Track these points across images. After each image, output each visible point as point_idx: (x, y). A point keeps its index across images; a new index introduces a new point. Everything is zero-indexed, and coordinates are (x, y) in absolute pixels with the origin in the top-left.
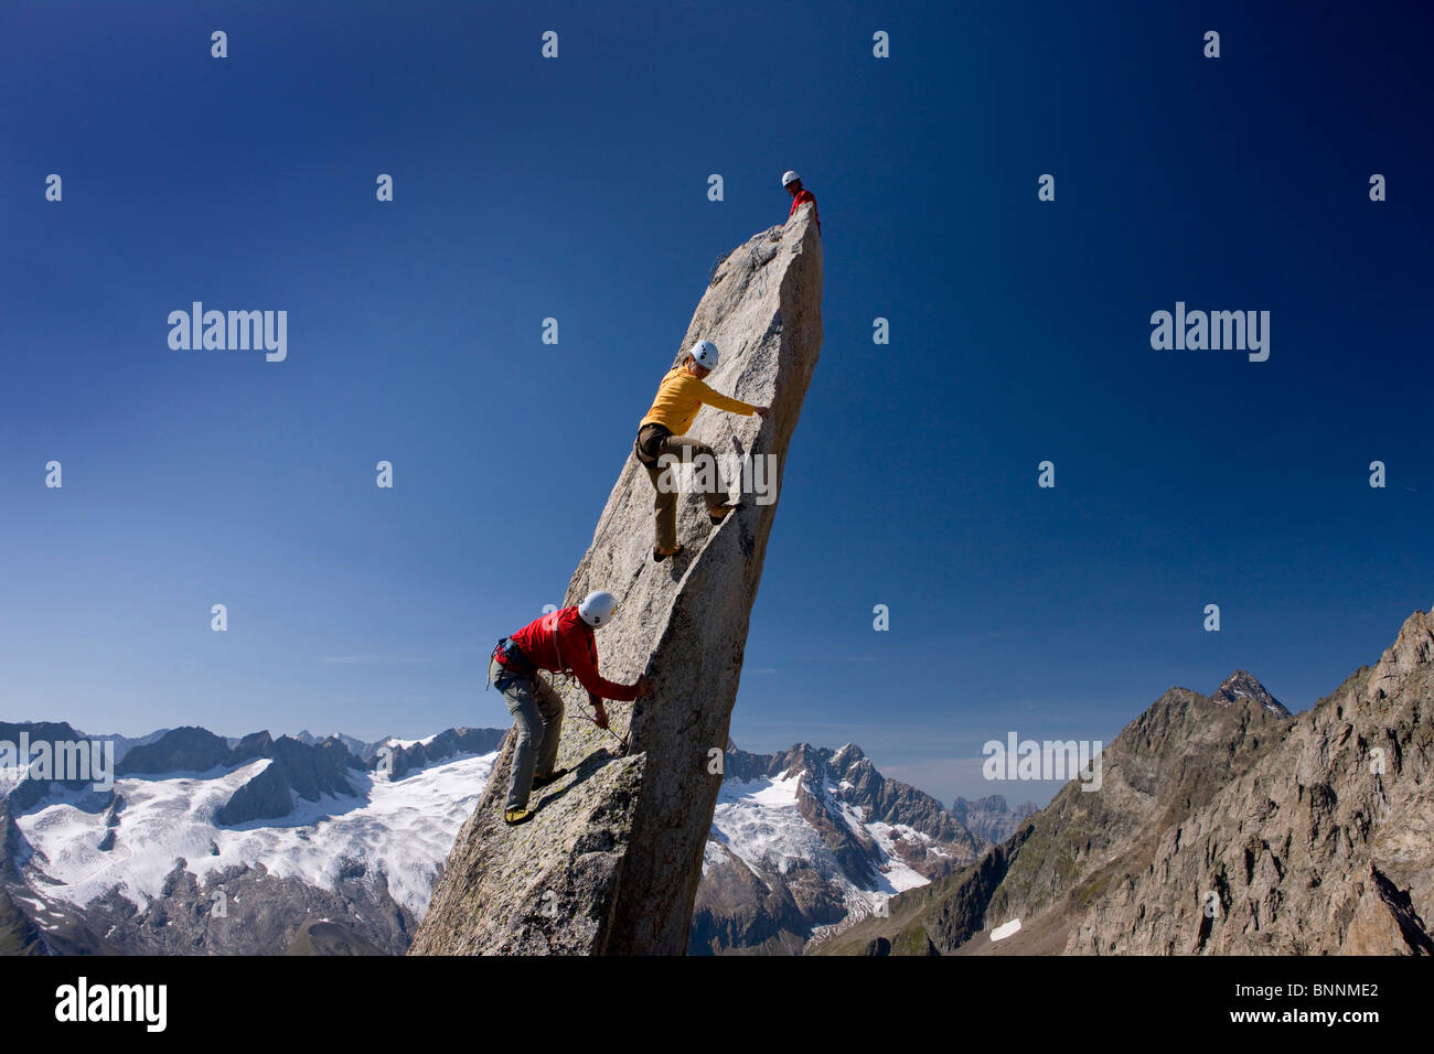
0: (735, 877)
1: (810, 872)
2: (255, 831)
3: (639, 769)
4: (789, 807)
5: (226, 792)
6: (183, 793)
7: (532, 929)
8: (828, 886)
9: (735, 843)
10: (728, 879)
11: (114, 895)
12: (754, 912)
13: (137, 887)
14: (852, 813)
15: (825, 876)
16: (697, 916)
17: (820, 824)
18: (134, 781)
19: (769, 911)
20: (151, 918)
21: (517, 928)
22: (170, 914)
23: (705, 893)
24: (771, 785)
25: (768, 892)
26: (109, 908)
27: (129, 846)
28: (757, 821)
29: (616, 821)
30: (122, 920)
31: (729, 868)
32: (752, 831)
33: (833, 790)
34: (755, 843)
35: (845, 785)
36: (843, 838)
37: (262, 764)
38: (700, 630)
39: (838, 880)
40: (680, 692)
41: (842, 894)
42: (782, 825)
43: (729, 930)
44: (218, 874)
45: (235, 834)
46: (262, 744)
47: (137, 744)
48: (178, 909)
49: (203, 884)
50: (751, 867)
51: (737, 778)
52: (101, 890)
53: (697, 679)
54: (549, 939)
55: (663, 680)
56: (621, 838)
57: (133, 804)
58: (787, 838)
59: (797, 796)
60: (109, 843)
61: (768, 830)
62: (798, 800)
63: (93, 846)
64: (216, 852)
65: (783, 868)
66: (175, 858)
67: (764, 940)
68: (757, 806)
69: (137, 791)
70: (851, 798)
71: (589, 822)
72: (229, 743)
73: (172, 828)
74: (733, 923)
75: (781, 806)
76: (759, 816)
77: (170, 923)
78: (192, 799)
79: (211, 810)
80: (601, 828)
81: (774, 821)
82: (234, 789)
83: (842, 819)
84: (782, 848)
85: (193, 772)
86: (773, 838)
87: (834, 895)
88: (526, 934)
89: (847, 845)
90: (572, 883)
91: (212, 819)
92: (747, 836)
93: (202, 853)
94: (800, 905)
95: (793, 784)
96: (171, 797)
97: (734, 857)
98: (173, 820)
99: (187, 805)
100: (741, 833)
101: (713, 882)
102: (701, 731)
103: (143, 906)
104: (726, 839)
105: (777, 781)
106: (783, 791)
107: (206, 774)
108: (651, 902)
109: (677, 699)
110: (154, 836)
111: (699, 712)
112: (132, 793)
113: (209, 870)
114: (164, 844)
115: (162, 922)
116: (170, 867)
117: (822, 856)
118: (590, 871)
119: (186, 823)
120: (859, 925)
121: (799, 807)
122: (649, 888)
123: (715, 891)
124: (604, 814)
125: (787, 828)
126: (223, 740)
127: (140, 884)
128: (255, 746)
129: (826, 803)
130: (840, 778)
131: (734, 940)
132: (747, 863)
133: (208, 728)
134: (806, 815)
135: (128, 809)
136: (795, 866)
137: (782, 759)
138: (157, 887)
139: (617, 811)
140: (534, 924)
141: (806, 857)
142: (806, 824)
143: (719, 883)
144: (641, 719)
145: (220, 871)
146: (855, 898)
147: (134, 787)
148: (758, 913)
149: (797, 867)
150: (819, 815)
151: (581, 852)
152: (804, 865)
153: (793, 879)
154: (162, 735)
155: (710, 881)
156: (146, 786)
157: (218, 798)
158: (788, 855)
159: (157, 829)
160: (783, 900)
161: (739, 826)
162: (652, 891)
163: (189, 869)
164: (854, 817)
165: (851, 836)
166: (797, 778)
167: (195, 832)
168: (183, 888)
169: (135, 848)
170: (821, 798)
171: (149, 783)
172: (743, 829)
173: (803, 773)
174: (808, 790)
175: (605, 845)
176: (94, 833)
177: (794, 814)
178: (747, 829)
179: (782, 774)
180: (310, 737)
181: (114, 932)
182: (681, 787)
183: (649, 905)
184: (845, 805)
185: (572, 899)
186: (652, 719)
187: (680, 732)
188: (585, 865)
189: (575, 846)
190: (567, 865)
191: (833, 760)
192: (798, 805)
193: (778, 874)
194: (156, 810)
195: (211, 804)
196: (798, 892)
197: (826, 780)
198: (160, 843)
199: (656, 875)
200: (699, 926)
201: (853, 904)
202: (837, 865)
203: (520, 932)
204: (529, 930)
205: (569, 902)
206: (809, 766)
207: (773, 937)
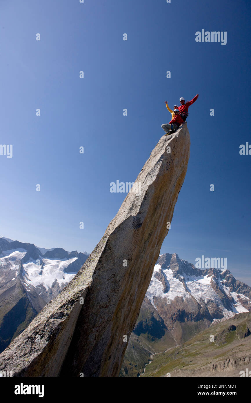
0: (192, 302)
1: (214, 303)
2: (73, 275)
3: (81, 293)
4: (208, 285)
5: (67, 265)
6: (57, 263)
7: (29, 341)
8: (218, 308)
9: (193, 293)
10: (190, 302)
11: (42, 285)
12: (197, 312)
13: (47, 285)
14: (226, 289)
15: (218, 305)
16: (181, 311)
17: (217, 291)
18: (47, 259)
19: (201, 312)
20: (49, 292)
21: (25, 340)
22: (53, 292)
23: (184, 305)
24: (203, 278)
25: (201, 307)
26: (40, 288)
27: (45, 274)
28: (199, 287)
29: (68, 309)
30: (43, 291)
31: (191, 299)
32: (197, 290)
33: (221, 282)
34: (198, 294)
35: (225, 280)
36: (223, 295)
37: (75, 259)
38: (114, 251)
39: (221, 307)
40: (108, 268)
41: (222, 311)
42: (206, 289)
43: (190, 316)
44: (64, 284)
45: (68, 275)
46: (75, 254)
47: (48, 251)
48: (55, 291)
49: (61, 286)
50: (197, 300)
51: (194, 275)
52: (39, 284)
53: (114, 265)
54: (32, 345)
55: (103, 264)
56: (66, 315)
57: (46, 265)
58: (207, 293)
59: (211, 282)
60: (41, 273)
61: (202, 290)
62: (211, 283)
63: (38, 273)
64: (64, 279)
65: (206, 302)
66: (55, 278)
67: (199, 320)
68: (199, 283)
69: (48, 262)
70: (226, 284)
71: (59, 308)
72: (68, 253)
73: (54, 271)
74: (191, 315)
75: (206, 284)
76: (200, 286)
77: (53, 294)
78: (59, 265)
79: (63, 268)
80: (61, 311)
81: (204, 288)
82: (68, 264)
83: (224, 290)
84: (206, 296)
85: (60, 259)
86: (203, 293)
87: (220, 311)
88: (27, 342)
89: (225, 297)
90: (45, 328)
91: (63, 270)
92: (196, 291)
93: (61, 278)
94: (210, 313)
95: (210, 279)
96: (55, 264)
97: (192, 297)
98: (55, 270)
99: (58, 266)
100: (195, 290)
101: (186, 303)
102: (115, 280)
103: (47, 289)
104: (190, 291)
105: (205, 277)
106: (207, 280)
107: (63, 259)
108: (95, 329)
109: (107, 270)
110: (51, 273)
111: (115, 274)
112: (46, 262)
113: (62, 282)
114: (53, 275)
115: (51, 293)
116: (54, 281)
117: (217, 299)
118: (51, 325)
119: (58, 271)
120: (227, 320)
121: (211, 285)
122: (94, 325)
123: (186, 305)
124: (65, 306)
125: (208, 291)
126: (67, 252)
127: (47, 284)
128: (74, 254)
129: (219, 285)
130: (223, 278)
131: (191, 319)
132: (196, 299)
133: (63, 249)
134: (213, 288)
135: (45, 266)
136: (209, 301)
137: (207, 272)
138: (51, 285)
139: (69, 306)
140: (30, 339)
141: (213, 299)
142: (213, 290)
143: (188, 303)
144: (95, 275)
145: (65, 283)
146: (226, 313)
147: (47, 261)
148: (198, 313)
149: (210, 301)
150: (217, 288)
151: (51, 318)
152: (212, 301)
153: (209, 305)
154: (53, 249)
155: (185, 302)
156: (50, 261)
157: (65, 266)
158: (208, 298)
159: (51, 271)
160: (206, 311)
161: (194, 288)
162: (95, 326)
163: (58, 282)
164: (227, 290)
165: (226, 295)
166: (211, 277)
167: (59, 273)
168: (56, 286)
169: (46, 275)
170: (218, 283)
171: (50, 260)
172: (195, 289)
173: (213, 276)
174: (214, 281)
175: (60, 317)
176: (38, 270)
177: (210, 287)
178: (196, 289)
179: (207, 276)
180: (87, 253)
181: (41, 294)
182: (108, 296)
183: (94, 330)
184: (224, 286)
185: (43, 333)
186: (99, 275)
187: (108, 280)
188: (50, 323)
189: (50, 316)
190: (45, 322)
191: (221, 273)
192: (211, 284)
193: (204, 303)
194: (51, 267)
195: (63, 267)
196: (210, 308)
197: (219, 278)
198: (52, 275)
199: (97, 321)
200: (182, 314)
201: (225, 314)
202: (221, 303)
203: (25, 341)
204: (27, 341)
205: (42, 334)
206: (214, 274)
207: (202, 320)
